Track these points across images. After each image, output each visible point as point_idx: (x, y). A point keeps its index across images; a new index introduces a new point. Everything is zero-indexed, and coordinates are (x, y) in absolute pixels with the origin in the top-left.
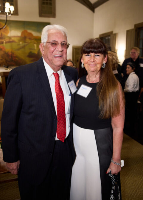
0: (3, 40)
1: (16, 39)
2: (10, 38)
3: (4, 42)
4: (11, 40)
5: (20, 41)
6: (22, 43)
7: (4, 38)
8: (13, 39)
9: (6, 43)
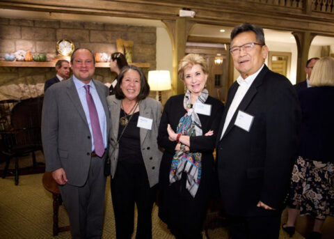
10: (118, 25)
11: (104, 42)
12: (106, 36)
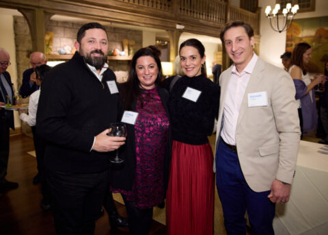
0: (292, 43)
2: (301, 39)
3: (294, 44)
5: (313, 41)
7: (294, 40)
8: (304, 40)
10: (123, 29)
11: (114, 41)
12: (116, 36)
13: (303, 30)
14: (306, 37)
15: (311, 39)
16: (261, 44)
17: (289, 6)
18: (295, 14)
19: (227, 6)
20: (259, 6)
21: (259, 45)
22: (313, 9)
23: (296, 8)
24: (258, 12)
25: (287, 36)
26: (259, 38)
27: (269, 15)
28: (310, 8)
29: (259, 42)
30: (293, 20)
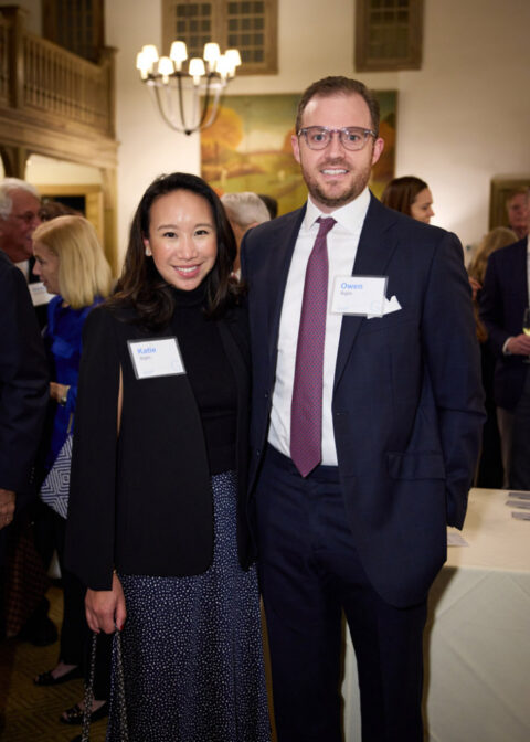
0: (220, 168)
1: (263, 163)
2: (244, 158)
3: (225, 173)
4: (247, 167)
5: (278, 166)
6: (286, 177)
7: (225, 161)
8: (254, 161)
9: (230, 176)
13: (248, 131)
14: (259, 153)
15: (275, 158)
16: (121, 170)
17: (211, 50)
18: (229, 79)
19: (12, 31)
20: (109, 41)
21: (114, 172)
22: (273, 69)
23: (233, 59)
24: (106, 63)
25: (204, 150)
26: (115, 150)
27: (151, 77)
28: (263, 65)
29: (115, 162)
30: (223, 98)
